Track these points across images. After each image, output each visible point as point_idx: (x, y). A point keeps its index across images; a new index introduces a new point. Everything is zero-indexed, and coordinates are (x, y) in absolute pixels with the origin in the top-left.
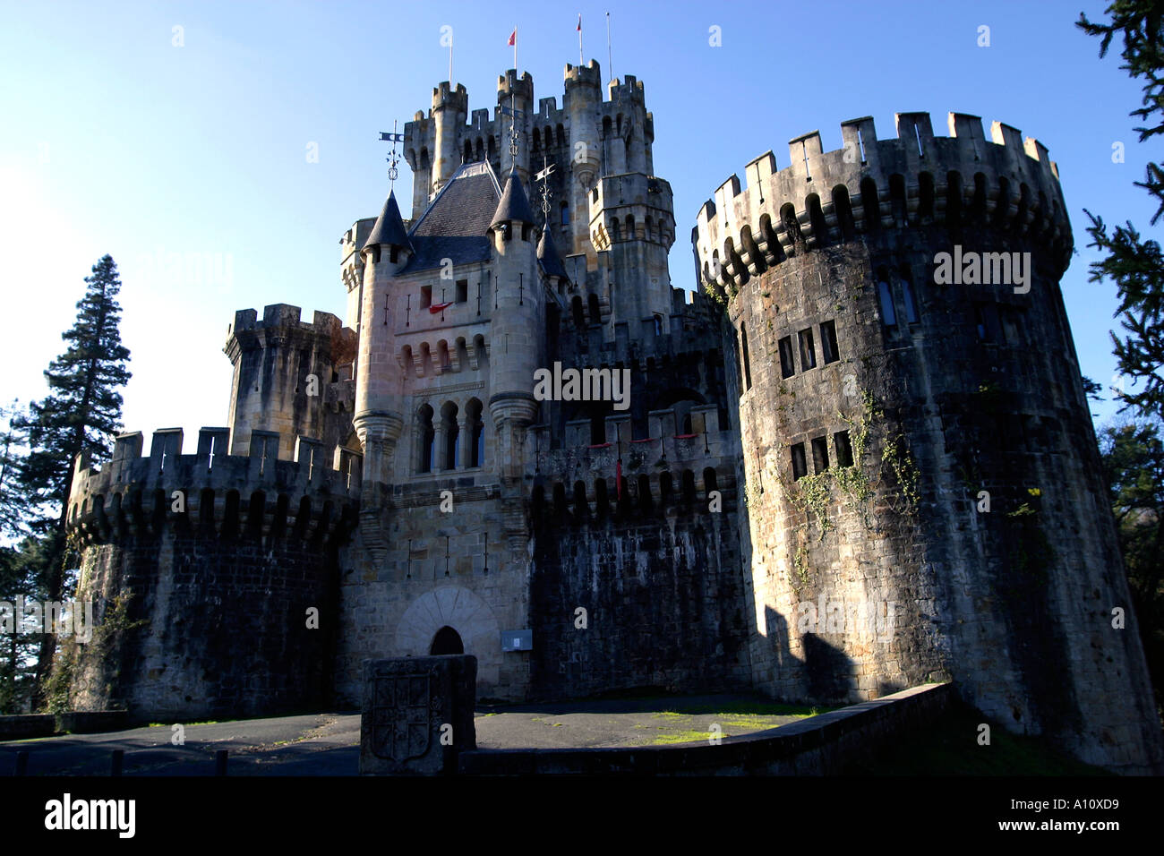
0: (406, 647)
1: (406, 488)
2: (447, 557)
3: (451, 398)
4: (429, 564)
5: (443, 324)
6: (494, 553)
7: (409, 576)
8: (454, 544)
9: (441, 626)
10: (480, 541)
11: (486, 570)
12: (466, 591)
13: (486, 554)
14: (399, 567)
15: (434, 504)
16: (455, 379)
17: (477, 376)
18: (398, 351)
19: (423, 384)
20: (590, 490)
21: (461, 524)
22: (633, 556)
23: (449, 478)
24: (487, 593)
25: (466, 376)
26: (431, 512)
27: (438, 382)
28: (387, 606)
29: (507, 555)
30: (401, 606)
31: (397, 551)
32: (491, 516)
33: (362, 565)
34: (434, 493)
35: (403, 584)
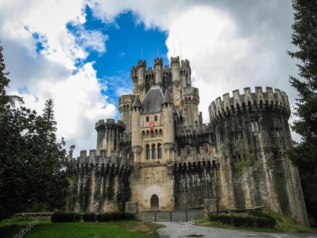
0: (145, 199)
1: (144, 163)
2: (154, 179)
3: (153, 143)
4: (150, 180)
6: (165, 178)
7: (145, 183)
8: (155, 176)
9: (153, 194)
10: (162, 175)
11: (163, 182)
12: (159, 187)
13: (163, 178)
14: (143, 181)
15: (151, 167)
16: (155, 139)
17: (160, 138)
18: (141, 131)
19: (147, 139)
20: (187, 165)
21: (157, 171)
22: (197, 179)
23: (154, 161)
24: (164, 187)
25: (157, 138)
26: (150, 169)
27: (150, 139)
28: (140, 190)
29: (168, 179)
30: (144, 190)
31: (142, 178)
32: (164, 170)
33: (134, 180)
34: (150, 165)
35: (144, 185)
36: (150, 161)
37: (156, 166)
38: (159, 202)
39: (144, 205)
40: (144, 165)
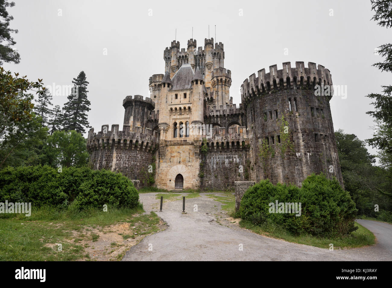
2: (180, 158)
3: (181, 121)
4: (176, 160)
5: (180, 103)
6: (191, 157)
7: (170, 162)
8: (181, 155)
9: (178, 174)
10: (188, 154)
11: (189, 161)
12: (184, 166)
13: (189, 158)
14: (168, 159)
15: (177, 145)
16: (183, 116)
17: (188, 116)
18: (169, 109)
19: (175, 117)
20: (215, 144)
21: (183, 150)
22: (224, 160)
23: (181, 139)
24: (189, 167)
25: (185, 116)
26: (176, 147)
27: (178, 117)
28: (165, 168)
29: (194, 158)
30: (169, 168)
31: (168, 156)
32: (191, 149)
33: (159, 159)
34: (177, 143)
35: (169, 164)
36: (177, 140)
37: (183, 145)
38: (184, 182)
39: (168, 184)
40: (170, 143)
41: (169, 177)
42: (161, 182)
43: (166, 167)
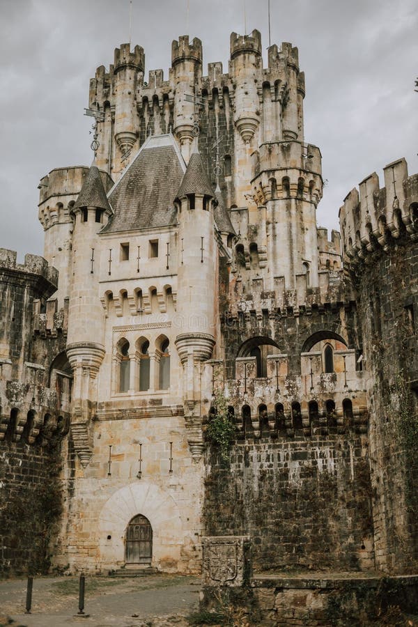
0: (107, 530)
1: (108, 404)
2: (141, 460)
3: (143, 334)
4: (125, 465)
5: (139, 275)
6: (178, 458)
7: (109, 474)
8: (145, 450)
9: (135, 513)
10: (167, 448)
11: (171, 471)
12: (155, 488)
13: (171, 459)
14: (101, 466)
15: (130, 418)
16: (147, 319)
17: (166, 318)
18: (102, 295)
19: (121, 322)
20: (255, 413)
21: (151, 434)
22: (286, 465)
23: (143, 398)
24: (172, 490)
25: (156, 317)
26: (127, 424)
27: (133, 321)
28: (92, 497)
29: (188, 461)
30: (103, 497)
31: (100, 454)
32: (176, 430)
33: (72, 465)
34: (130, 410)
35: (105, 481)
36: (129, 398)
37: (149, 416)
38: (155, 540)
39: (102, 550)
40: (107, 411)
41: (105, 526)
42: (81, 543)
43: (94, 493)
